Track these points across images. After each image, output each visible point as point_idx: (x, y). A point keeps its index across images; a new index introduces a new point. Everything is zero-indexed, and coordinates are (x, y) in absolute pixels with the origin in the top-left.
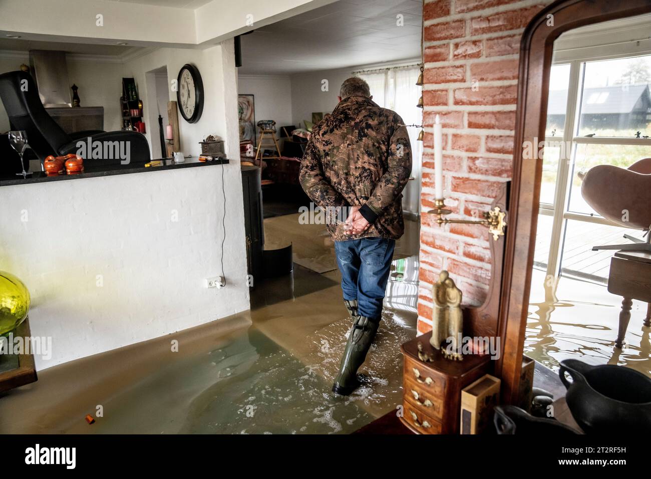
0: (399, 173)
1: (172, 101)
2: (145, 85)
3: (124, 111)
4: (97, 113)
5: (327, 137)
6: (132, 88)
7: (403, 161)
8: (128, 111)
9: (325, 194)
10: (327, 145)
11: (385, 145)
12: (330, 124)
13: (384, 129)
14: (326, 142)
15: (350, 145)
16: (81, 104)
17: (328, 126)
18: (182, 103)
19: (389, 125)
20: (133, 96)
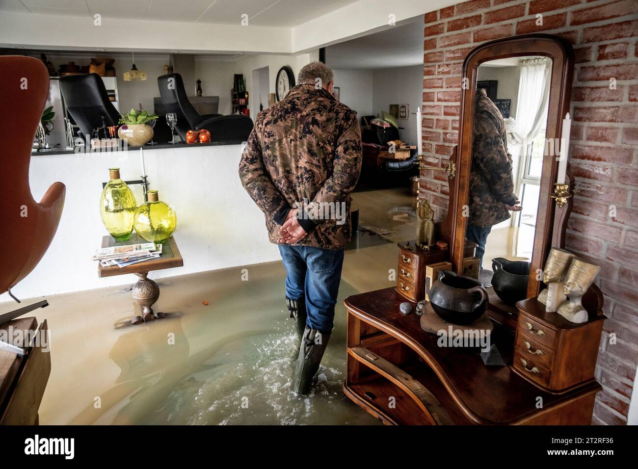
0: (343, 180)
1: (272, 94)
2: (251, 79)
3: (234, 100)
4: (213, 102)
5: (269, 128)
6: (241, 83)
7: (349, 167)
8: (237, 100)
9: (262, 193)
10: (269, 137)
11: (331, 146)
12: (276, 113)
13: (331, 128)
14: (269, 133)
15: (293, 141)
16: (203, 95)
17: (273, 115)
18: (279, 94)
19: (337, 124)
20: (241, 88)
